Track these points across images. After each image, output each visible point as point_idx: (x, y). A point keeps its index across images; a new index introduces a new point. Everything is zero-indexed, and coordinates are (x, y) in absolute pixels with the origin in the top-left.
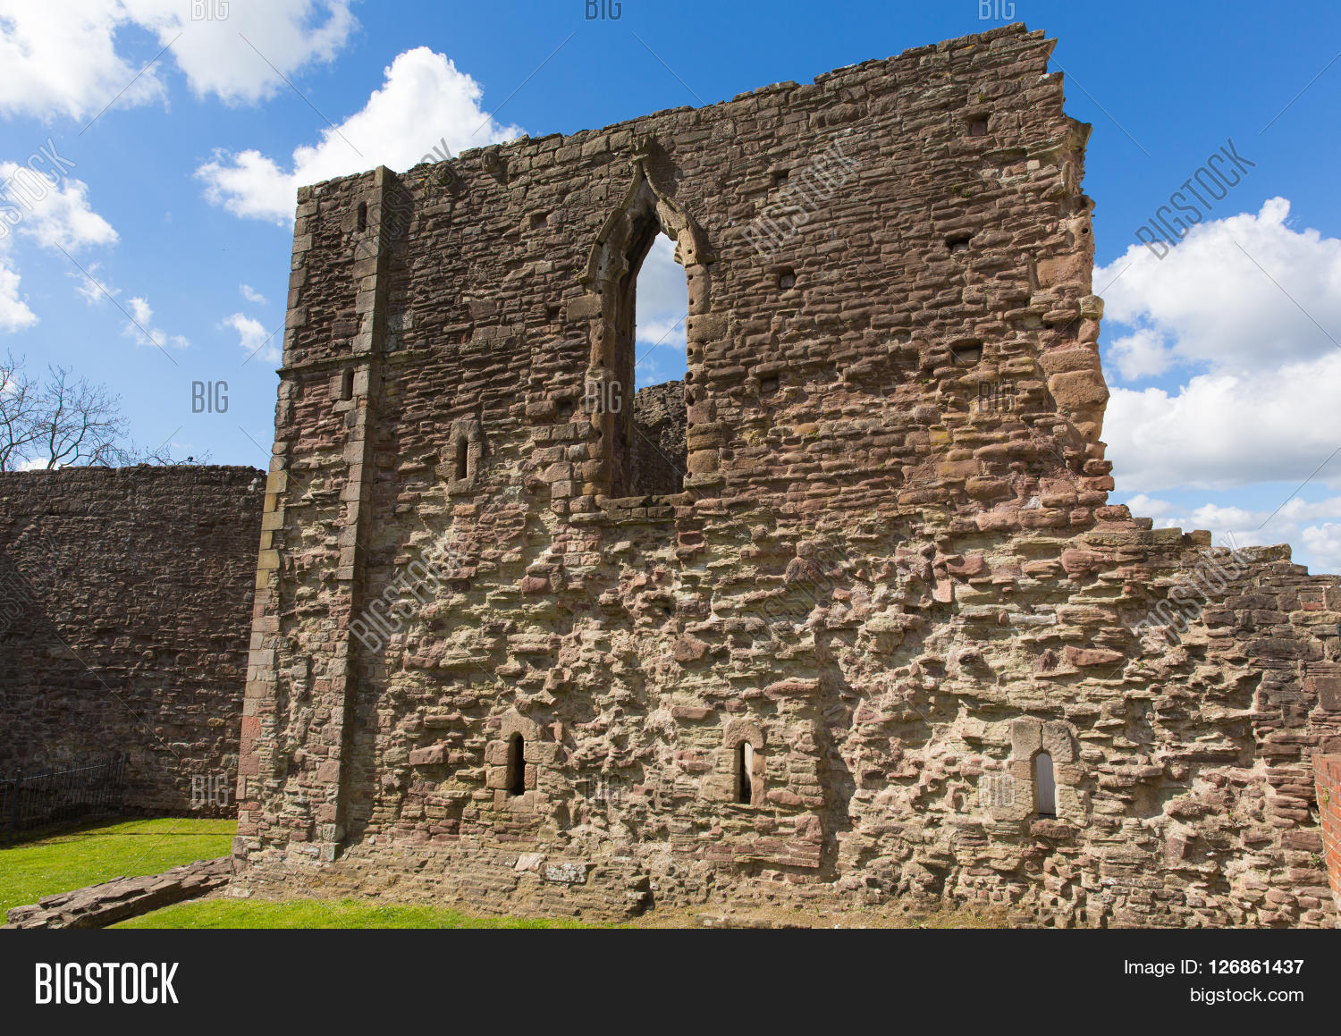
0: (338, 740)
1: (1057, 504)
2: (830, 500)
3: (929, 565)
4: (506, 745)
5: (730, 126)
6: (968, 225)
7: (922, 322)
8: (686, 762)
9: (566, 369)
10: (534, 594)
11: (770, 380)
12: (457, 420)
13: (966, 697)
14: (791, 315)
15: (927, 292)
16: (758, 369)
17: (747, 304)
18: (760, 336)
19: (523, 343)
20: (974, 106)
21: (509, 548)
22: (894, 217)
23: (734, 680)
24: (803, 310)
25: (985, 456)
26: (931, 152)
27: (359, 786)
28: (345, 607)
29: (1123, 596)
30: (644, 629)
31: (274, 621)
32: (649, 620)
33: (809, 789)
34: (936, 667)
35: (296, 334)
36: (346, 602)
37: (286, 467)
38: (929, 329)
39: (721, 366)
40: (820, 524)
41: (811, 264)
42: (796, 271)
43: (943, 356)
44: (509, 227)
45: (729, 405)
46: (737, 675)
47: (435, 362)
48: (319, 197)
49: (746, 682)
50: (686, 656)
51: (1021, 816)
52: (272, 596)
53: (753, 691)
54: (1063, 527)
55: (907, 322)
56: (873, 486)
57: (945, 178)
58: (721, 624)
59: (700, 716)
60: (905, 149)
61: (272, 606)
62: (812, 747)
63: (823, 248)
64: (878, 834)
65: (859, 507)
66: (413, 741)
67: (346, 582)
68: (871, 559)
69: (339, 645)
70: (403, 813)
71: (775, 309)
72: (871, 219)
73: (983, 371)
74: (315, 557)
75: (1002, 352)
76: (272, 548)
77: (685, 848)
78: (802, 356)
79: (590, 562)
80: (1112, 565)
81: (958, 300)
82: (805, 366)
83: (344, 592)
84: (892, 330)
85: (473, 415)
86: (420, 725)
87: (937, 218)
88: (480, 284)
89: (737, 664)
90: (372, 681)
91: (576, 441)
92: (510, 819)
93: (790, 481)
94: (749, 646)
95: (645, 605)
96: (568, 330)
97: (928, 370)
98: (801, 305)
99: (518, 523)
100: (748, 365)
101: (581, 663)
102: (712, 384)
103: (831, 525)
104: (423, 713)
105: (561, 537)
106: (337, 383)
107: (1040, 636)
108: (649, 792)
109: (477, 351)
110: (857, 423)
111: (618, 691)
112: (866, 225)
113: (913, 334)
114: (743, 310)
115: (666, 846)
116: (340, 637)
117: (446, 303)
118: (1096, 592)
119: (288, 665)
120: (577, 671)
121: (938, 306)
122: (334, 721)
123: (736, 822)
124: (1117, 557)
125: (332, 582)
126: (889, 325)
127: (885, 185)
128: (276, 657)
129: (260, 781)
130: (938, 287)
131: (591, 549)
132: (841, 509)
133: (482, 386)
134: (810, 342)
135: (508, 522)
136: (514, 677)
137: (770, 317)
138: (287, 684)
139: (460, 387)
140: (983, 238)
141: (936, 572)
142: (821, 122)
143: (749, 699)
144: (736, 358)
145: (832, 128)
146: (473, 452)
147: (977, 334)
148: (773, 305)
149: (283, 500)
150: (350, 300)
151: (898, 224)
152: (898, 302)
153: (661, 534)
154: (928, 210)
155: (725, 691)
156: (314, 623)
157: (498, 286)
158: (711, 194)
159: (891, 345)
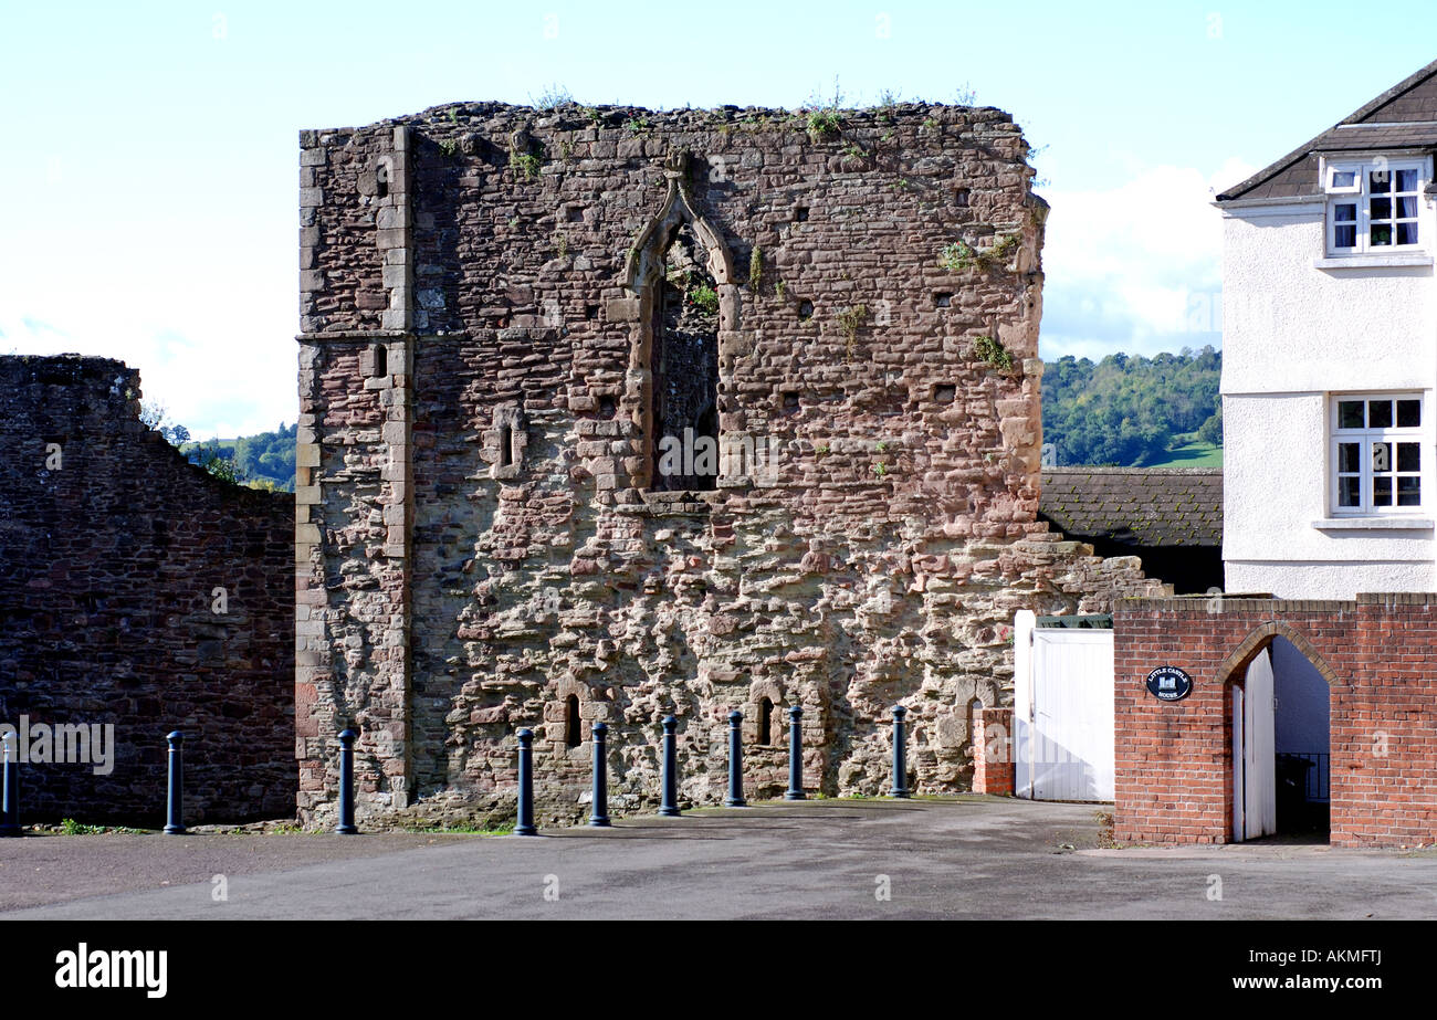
0: (401, 704)
1: (999, 520)
2: (837, 506)
3: (910, 562)
4: (563, 706)
5: (758, 155)
6: (950, 285)
7: (913, 363)
8: (720, 715)
9: (607, 368)
10: (583, 575)
11: (791, 397)
12: (499, 406)
13: (930, 662)
14: (810, 342)
15: (918, 338)
16: (782, 387)
17: (773, 327)
18: (783, 358)
19: (564, 336)
20: (958, 181)
21: (557, 532)
22: (895, 267)
23: (759, 650)
24: (820, 339)
25: (953, 479)
26: (925, 214)
27: (421, 744)
28: (397, 583)
29: (1037, 590)
30: (684, 607)
31: (321, 594)
32: (689, 600)
33: (814, 732)
34: (912, 640)
35: (313, 299)
36: (399, 577)
37: (318, 441)
38: (917, 369)
39: (750, 381)
40: (827, 526)
41: (826, 299)
42: (814, 303)
43: (926, 394)
44: (545, 213)
45: (757, 416)
46: (762, 645)
47: (473, 345)
48: (328, 146)
49: (769, 651)
50: (721, 630)
51: (958, 744)
52: (315, 571)
53: (774, 658)
54: (1001, 536)
55: (900, 361)
56: (871, 497)
57: (935, 240)
58: (748, 605)
59: (730, 678)
60: (904, 208)
61: (317, 580)
62: (818, 701)
63: (836, 287)
64: (864, 763)
65: (860, 513)
66: (474, 702)
67: (397, 559)
68: (867, 555)
69: (394, 618)
70: (468, 765)
71: (797, 335)
72: (875, 266)
73: (955, 410)
74: (358, 533)
75: (970, 396)
76: (310, 522)
77: (719, 780)
78: (817, 381)
79: (635, 547)
80: (1032, 567)
81: (940, 348)
82: (821, 389)
83: (394, 568)
84: (889, 367)
85: (514, 403)
86: (479, 689)
87: (927, 275)
88: (516, 269)
89: (761, 637)
90: (426, 650)
91: (619, 437)
92: (570, 765)
93: (805, 488)
94: (769, 622)
95: (685, 587)
96: (607, 330)
97: (915, 405)
98: (817, 334)
99: (565, 510)
100: (773, 382)
101: (628, 636)
102: (743, 396)
103: (838, 526)
104: (481, 679)
105: (607, 524)
106: (368, 358)
107: (982, 618)
108: (690, 739)
109: (517, 339)
110: (861, 443)
111: (663, 659)
112: (871, 272)
113: (906, 372)
114: (769, 332)
115: (704, 779)
116: (394, 610)
117: (480, 284)
118: (1021, 586)
119: (342, 636)
120: (625, 642)
121: (924, 351)
122: (394, 686)
123: (760, 759)
124: (1035, 562)
125: (381, 558)
126: (886, 363)
127: (887, 238)
128: (327, 628)
129: (322, 741)
130: (925, 335)
131: (636, 536)
132: (845, 513)
133: (523, 375)
134: (824, 368)
135: (555, 508)
136: (567, 647)
137: (791, 342)
138: (342, 653)
139: (500, 374)
140: (959, 298)
141: (915, 567)
142: (837, 168)
143: (771, 664)
144: (762, 377)
145: (846, 176)
146: (518, 440)
147: (952, 379)
148: (795, 331)
149: (318, 474)
150: (374, 270)
151: (897, 275)
152: (895, 343)
153: (698, 526)
154: (921, 266)
155: (751, 659)
156: (365, 597)
157: (534, 274)
158: (741, 218)
159: (890, 379)
